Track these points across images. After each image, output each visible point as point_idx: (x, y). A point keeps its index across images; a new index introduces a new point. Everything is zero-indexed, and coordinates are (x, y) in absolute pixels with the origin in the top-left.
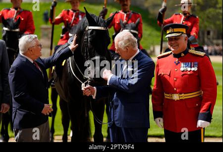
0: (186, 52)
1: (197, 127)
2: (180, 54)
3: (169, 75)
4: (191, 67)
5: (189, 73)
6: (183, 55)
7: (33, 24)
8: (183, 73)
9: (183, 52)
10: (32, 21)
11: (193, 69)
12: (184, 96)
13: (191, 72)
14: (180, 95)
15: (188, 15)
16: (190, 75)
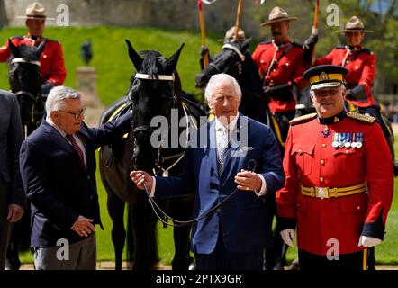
0: (342, 115)
1: (359, 245)
2: (333, 118)
3: (313, 155)
4: (351, 141)
5: (347, 151)
6: (336, 120)
7: (62, 64)
8: (337, 152)
9: (338, 116)
10: (61, 59)
11: (354, 145)
12: (338, 192)
13: (351, 151)
14: (331, 191)
15: (356, 49)
16: (349, 154)
